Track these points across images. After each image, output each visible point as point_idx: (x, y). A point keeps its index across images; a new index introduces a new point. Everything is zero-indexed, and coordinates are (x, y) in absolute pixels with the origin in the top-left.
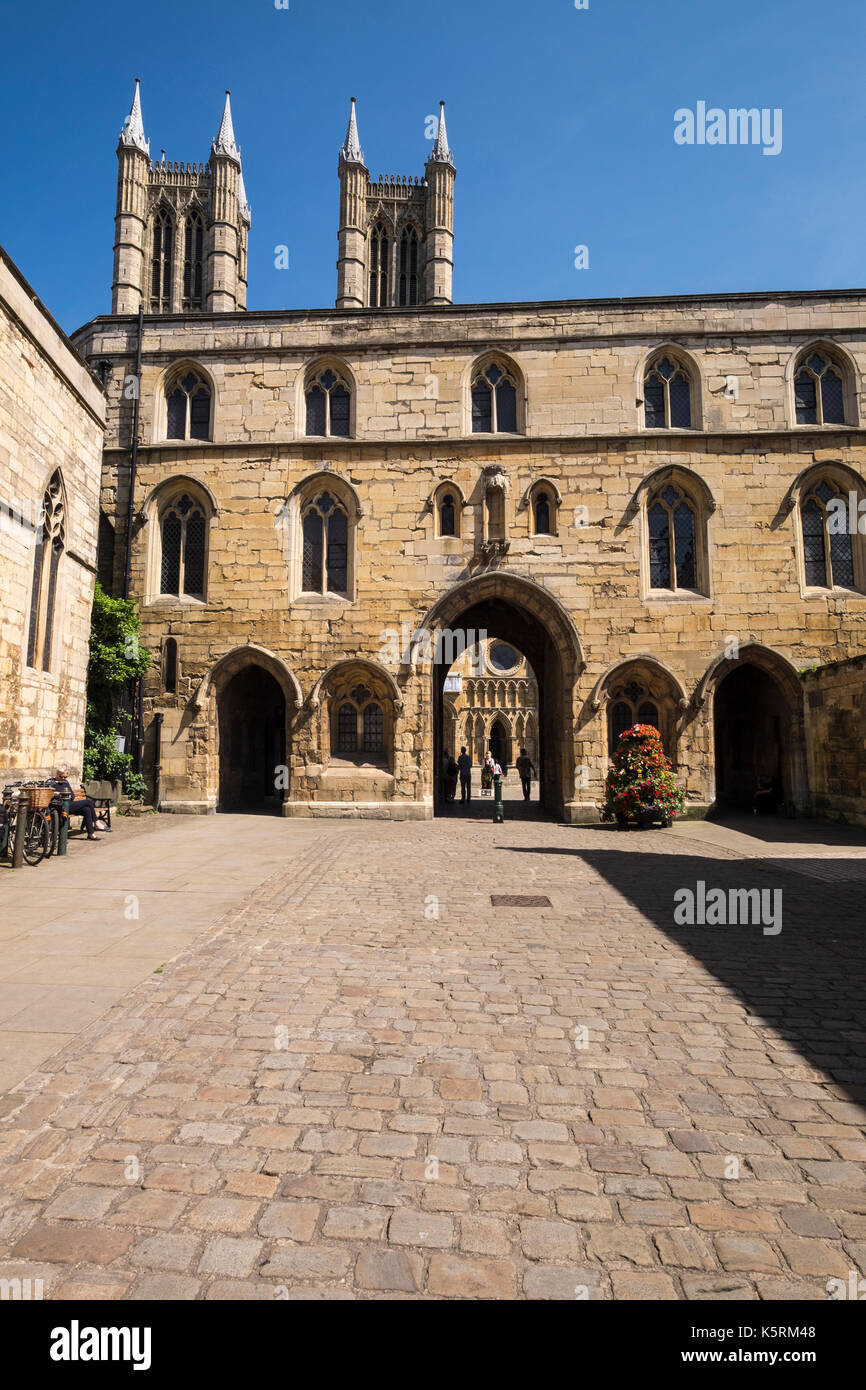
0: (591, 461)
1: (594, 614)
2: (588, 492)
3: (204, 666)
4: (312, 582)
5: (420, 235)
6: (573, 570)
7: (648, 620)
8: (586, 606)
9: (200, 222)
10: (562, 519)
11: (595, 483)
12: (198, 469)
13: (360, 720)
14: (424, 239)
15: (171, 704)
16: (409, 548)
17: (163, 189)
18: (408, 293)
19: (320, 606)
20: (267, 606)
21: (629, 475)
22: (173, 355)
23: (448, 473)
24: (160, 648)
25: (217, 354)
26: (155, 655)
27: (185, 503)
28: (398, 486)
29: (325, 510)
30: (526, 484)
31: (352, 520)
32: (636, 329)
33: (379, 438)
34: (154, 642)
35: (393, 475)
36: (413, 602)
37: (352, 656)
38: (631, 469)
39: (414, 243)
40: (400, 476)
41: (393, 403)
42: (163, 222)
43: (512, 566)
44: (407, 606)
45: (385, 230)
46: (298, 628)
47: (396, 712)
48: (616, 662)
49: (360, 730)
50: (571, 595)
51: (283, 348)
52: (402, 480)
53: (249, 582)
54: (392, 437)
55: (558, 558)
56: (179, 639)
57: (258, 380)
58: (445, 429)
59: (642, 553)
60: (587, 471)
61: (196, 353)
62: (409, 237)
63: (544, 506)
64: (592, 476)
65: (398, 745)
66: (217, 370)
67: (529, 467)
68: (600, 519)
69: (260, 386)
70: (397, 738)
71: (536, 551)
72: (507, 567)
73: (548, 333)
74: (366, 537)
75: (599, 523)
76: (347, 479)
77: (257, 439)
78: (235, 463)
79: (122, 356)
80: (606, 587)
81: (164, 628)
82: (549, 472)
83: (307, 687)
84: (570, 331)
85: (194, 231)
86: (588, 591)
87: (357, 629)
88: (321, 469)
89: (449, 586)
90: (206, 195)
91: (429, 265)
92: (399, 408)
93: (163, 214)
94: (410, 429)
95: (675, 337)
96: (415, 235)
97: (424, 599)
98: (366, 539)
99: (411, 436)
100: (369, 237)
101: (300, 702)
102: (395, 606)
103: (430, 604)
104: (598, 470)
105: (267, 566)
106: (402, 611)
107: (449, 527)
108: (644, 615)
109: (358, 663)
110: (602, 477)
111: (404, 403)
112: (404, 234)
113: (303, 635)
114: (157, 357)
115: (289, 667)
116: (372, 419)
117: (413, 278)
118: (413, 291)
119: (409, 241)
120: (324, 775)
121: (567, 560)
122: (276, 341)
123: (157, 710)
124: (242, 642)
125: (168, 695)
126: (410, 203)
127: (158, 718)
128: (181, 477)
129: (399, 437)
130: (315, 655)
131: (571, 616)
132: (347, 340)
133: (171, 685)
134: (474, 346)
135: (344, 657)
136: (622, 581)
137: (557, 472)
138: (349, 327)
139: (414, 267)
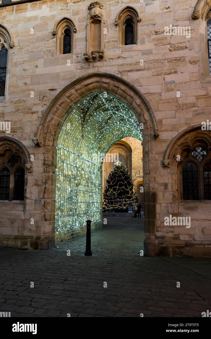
1: (165, 96)
8: (159, 91)
10: (141, 32)
13: (12, 179)
16: (40, 64)
30: (116, 12)
31: (9, 51)
43: (106, 68)
44: (37, 101)
47: (27, 172)
48: (182, 130)
50: (148, 83)
65: (28, 195)
70: (28, 190)
71: (123, 55)
102: (29, 101)
106: (35, 105)
107: (68, 49)
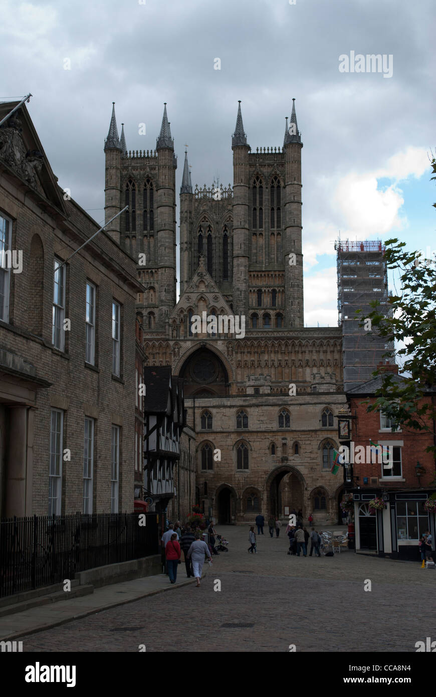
0: (308, 436)
1: (309, 475)
2: (307, 444)
3: (215, 489)
4: (239, 466)
5: (282, 184)
6: (304, 464)
7: (322, 477)
8: (307, 473)
9: (151, 185)
10: (301, 451)
11: (308, 442)
12: (211, 438)
13: (253, 502)
14: (284, 187)
15: (206, 498)
16: (264, 459)
17: (130, 168)
18: (276, 220)
19: (242, 473)
20: (229, 474)
21: (317, 440)
22: (203, 407)
23: (273, 439)
24: (202, 484)
25: (214, 407)
26: (201, 486)
27: (207, 446)
28: (261, 443)
29: (242, 448)
30: (292, 442)
31: (249, 452)
32: (319, 402)
33: (255, 430)
34: (201, 482)
35: (259, 440)
36: (265, 472)
37: (250, 486)
38: (318, 438)
39: (279, 187)
40: (261, 440)
41: (259, 421)
42: (130, 187)
43: (290, 463)
44: (263, 473)
45: (261, 180)
46: (237, 479)
47: (262, 499)
48: (314, 487)
49: (253, 504)
50: (303, 470)
51: (231, 406)
52: (261, 441)
53: (224, 467)
54: (259, 430)
55: (299, 461)
56: (207, 481)
57: (224, 414)
58: (272, 428)
59: (319, 460)
60: (307, 439)
61: (209, 407)
62: (275, 184)
63: (296, 448)
64: (309, 440)
65: (262, 508)
66: (214, 411)
67: (293, 438)
68: (310, 451)
69: (225, 416)
70: (262, 506)
71: (295, 459)
72: (288, 464)
73: (298, 402)
74: (252, 456)
75: (310, 452)
76: (248, 440)
77: (225, 430)
78: (219, 435)
79: (190, 408)
80: (312, 468)
81: (204, 479)
82: (297, 439)
83: (240, 494)
84: (303, 402)
85: (148, 191)
86: (307, 470)
87: (251, 479)
88: (241, 438)
89: (273, 468)
90: (155, 169)
91: (287, 205)
92: (261, 422)
93: (130, 182)
94: (263, 427)
95: (329, 404)
96: (279, 182)
97: (268, 472)
98: (253, 456)
99: (264, 430)
100: (251, 186)
101: (238, 497)
102: (260, 473)
103: (269, 473)
104: (310, 439)
105: (228, 463)
107: (273, 452)
108: (320, 475)
109: (252, 487)
110: (311, 440)
111: (262, 421)
112: (273, 182)
113: (238, 480)
114: (199, 407)
115: (235, 488)
116: (253, 425)
117: (279, 209)
118: (279, 217)
119: (275, 186)
120: (244, 516)
121: (302, 462)
122: (229, 404)
123: (203, 500)
124: (223, 483)
125: (205, 496)
126: (275, 164)
127: (203, 502)
128: (206, 440)
129: (261, 430)
130: (241, 486)
131: (304, 476)
132: (247, 403)
133: (206, 493)
134: (279, 405)
135: (248, 486)
136: (316, 467)
137: (300, 439)
138: (247, 400)
139: (279, 202)
